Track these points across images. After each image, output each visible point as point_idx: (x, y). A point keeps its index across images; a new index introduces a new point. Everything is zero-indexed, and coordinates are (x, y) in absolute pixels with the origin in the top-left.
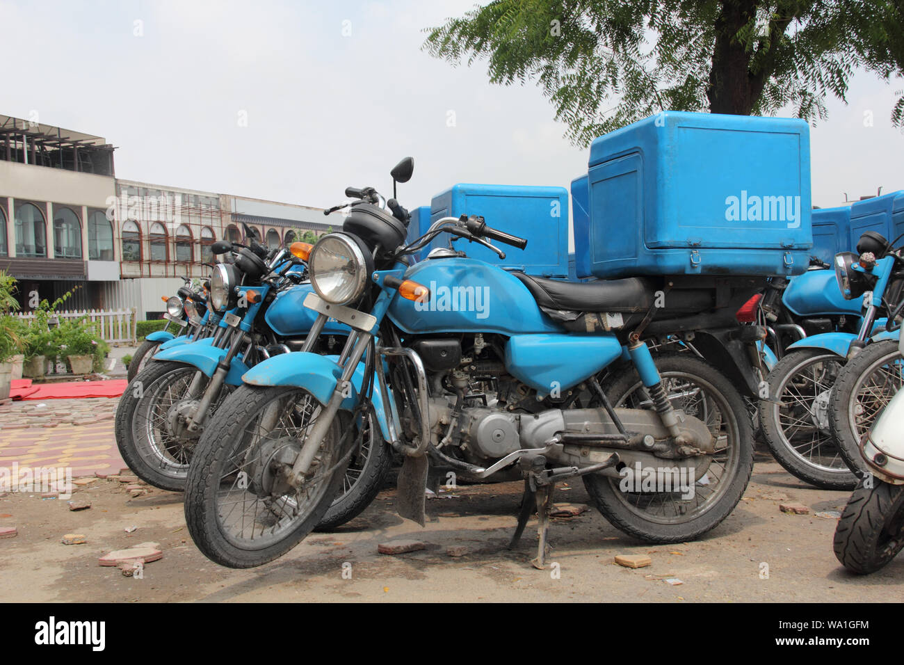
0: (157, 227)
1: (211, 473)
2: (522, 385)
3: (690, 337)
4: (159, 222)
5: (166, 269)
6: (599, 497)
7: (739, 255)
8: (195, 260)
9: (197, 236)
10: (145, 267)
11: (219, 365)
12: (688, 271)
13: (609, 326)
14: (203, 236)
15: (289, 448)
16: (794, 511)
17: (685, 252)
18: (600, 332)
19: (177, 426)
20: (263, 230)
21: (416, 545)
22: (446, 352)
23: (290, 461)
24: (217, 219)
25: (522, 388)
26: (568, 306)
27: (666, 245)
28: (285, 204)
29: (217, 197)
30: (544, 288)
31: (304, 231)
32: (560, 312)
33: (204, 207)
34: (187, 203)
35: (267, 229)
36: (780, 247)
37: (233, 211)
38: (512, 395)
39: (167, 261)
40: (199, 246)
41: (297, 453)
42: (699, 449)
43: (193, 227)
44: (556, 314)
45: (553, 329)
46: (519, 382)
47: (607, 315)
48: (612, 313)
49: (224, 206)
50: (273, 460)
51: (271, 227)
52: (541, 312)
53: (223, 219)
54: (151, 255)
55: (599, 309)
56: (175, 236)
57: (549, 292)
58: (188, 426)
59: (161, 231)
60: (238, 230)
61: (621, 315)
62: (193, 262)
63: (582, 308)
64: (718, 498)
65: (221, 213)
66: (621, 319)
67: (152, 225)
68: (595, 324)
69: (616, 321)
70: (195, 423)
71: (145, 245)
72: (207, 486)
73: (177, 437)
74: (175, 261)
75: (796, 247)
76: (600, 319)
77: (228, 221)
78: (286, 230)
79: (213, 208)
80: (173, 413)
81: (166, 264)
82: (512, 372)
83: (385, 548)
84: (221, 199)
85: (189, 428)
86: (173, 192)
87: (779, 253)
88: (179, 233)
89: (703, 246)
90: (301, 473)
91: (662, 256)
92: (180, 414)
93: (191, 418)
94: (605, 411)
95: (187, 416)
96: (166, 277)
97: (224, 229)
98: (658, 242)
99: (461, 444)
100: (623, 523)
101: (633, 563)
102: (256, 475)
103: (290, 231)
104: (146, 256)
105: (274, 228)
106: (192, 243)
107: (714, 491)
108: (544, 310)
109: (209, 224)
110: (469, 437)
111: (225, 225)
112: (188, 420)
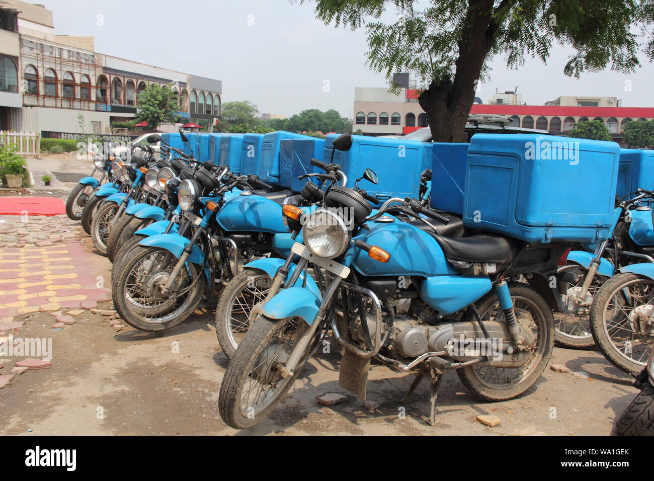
0: (50, 72)
1: (242, 379)
2: (429, 308)
3: (530, 276)
4: (52, 69)
5: (56, 102)
6: (465, 375)
7: (573, 231)
8: (76, 98)
9: (78, 81)
10: (41, 99)
11: (184, 250)
12: (543, 242)
13: (488, 272)
14: (82, 81)
15: (284, 353)
16: (560, 371)
17: (543, 229)
18: (482, 275)
19: (154, 290)
20: (124, 81)
21: (342, 399)
22: (388, 289)
23: (283, 361)
24: (92, 70)
25: (429, 310)
26: (464, 258)
27: (533, 225)
28: (139, 63)
29: (93, 54)
30: (450, 245)
31: (151, 83)
32: (459, 262)
33: (83, 61)
34: (72, 57)
35: (126, 79)
36: (595, 226)
37: (104, 66)
38: (421, 313)
39: (57, 97)
40: (79, 87)
41: (288, 356)
42: (527, 347)
43: (75, 75)
44: (456, 263)
45: (453, 273)
46: (427, 305)
47: (487, 265)
48: (490, 264)
49: (97, 61)
50: (274, 362)
51: (129, 79)
52: (447, 261)
53: (97, 70)
54: (45, 92)
55: (483, 261)
56: (62, 79)
57: (453, 249)
58: (161, 290)
59: (52, 75)
60: (107, 79)
61: (495, 265)
62: (75, 99)
63: (472, 259)
64: (531, 373)
65: (95, 66)
66: (495, 267)
67: (46, 71)
68: (479, 270)
69: (491, 269)
70: (167, 289)
71: (41, 85)
72: (239, 387)
73: (154, 297)
74: (62, 97)
75: (604, 226)
76: (482, 267)
77: (100, 72)
78: (139, 81)
79: (90, 62)
80: (152, 281)
81: (56, 99)
82: (425, 300)
83: (323, 401)
84: (95, 56)
85: (163, 292)
86: (62, 49)
87: (594, 230)
88: (66, 78)
89: (554, 225)
90: (291, 370)
91: (529, 232)
92: (156, 282)
93: (164, 285)
94: (477, 323)
95: (160, 283)
96: (56, 107)
97: (97, 78)
98: (528, 222)
99: (388, 346)
100: (476, 391)
101: (491, 424)
102: (263, 371)
103: (142, 82)
104: (42, 92)
105: (131, 79)
106: (75, 85)
107: (527, 368)
108: (450, 261)
109: (87, 73)
110: (395, 342)
111: (98, 75)
112: (162, 286)
